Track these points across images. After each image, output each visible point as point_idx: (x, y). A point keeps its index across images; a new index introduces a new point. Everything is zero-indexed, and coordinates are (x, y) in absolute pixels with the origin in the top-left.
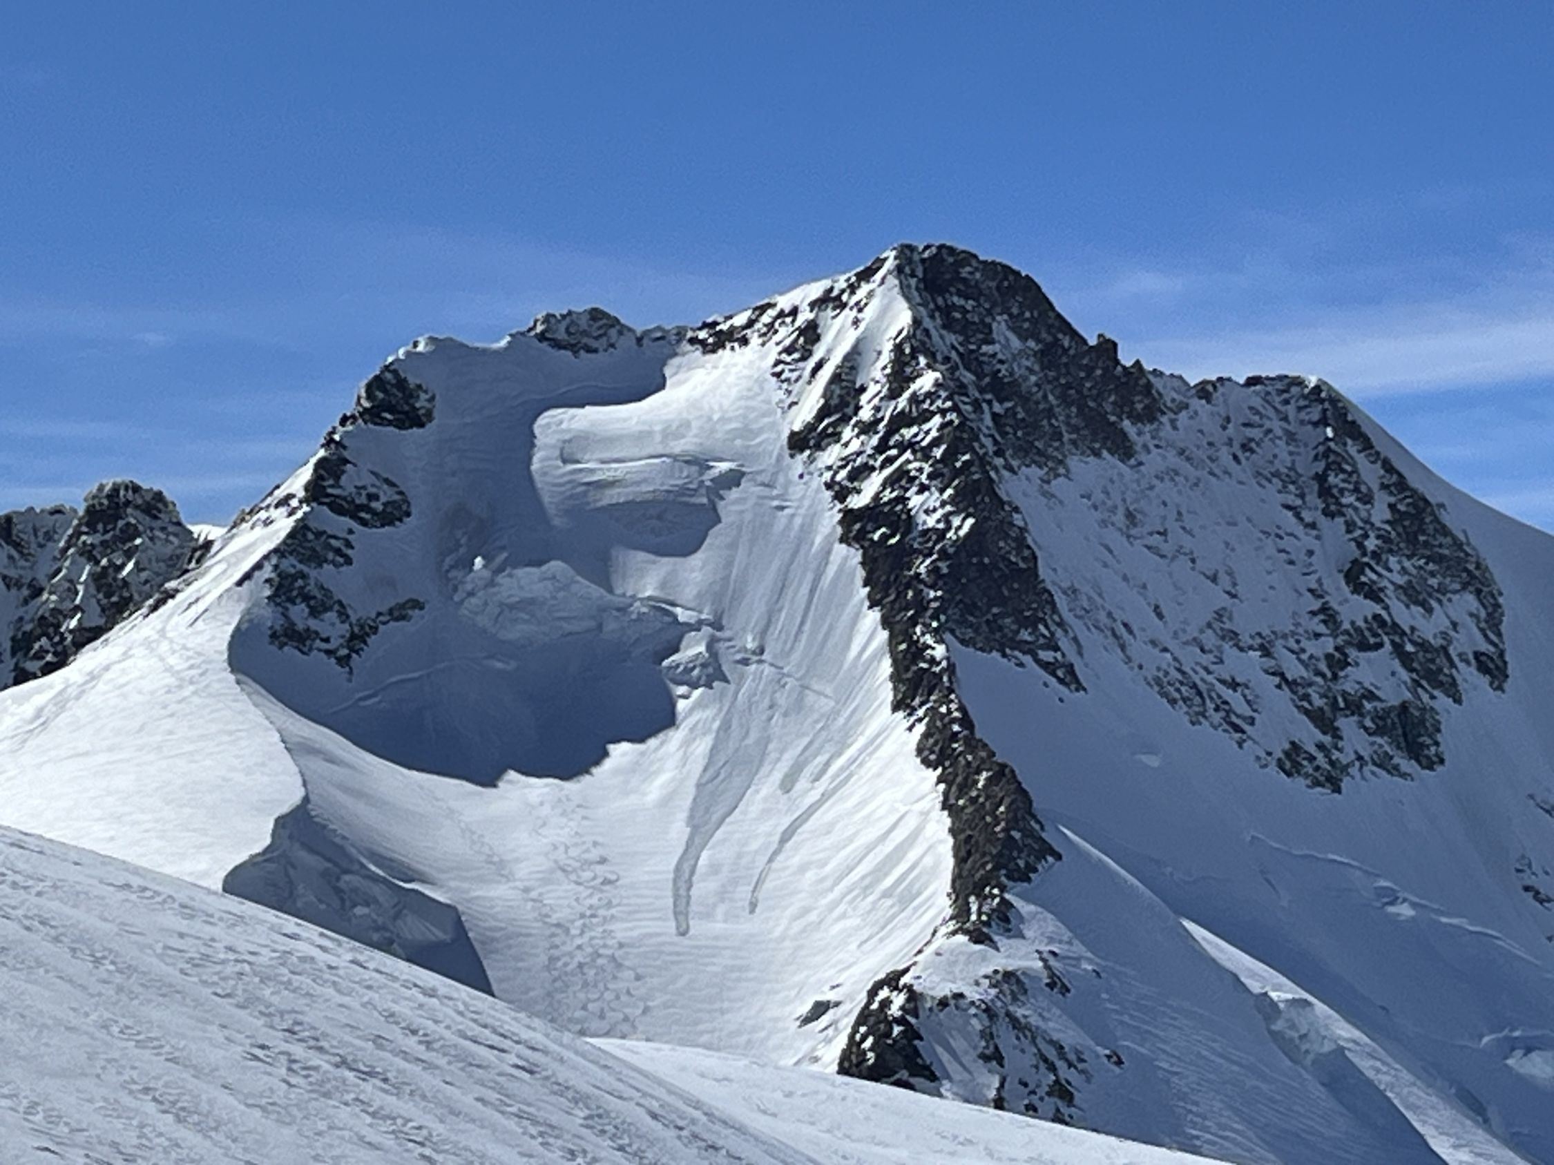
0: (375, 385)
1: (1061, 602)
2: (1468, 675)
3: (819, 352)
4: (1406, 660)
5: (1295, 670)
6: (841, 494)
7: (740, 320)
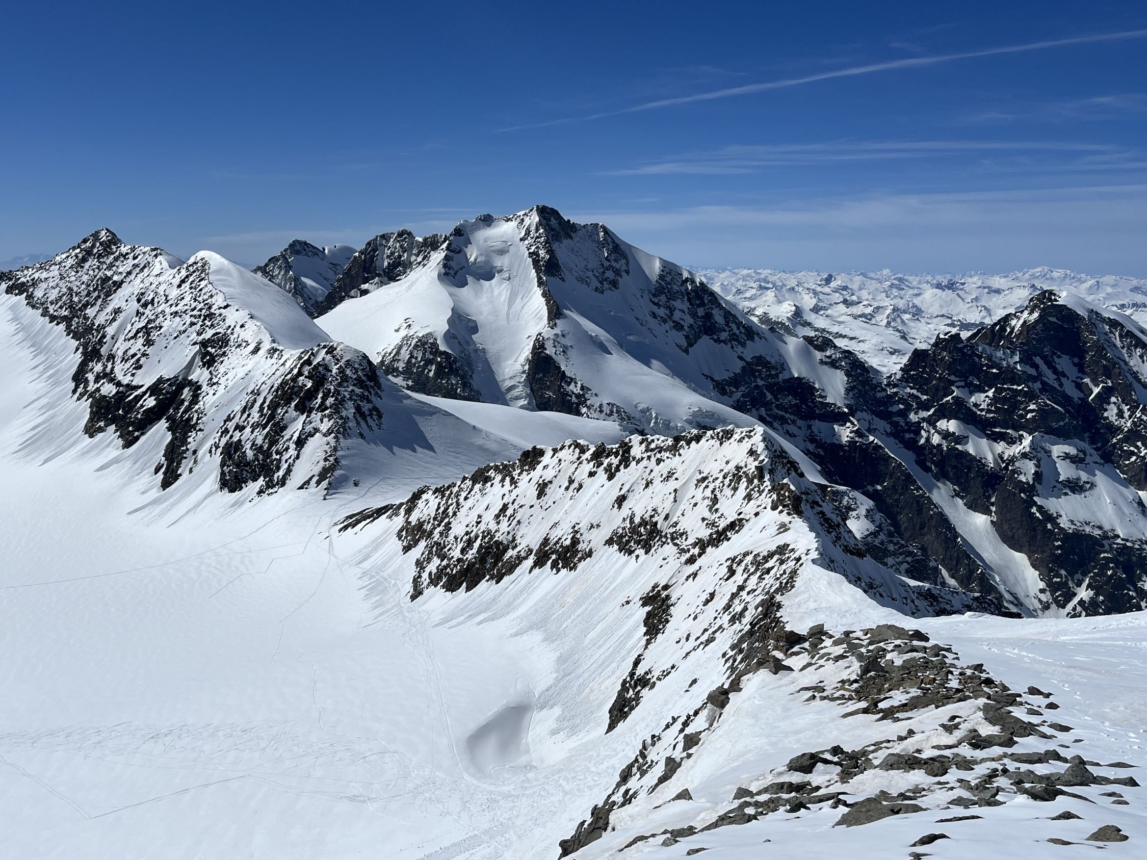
0: (455, 230)
1: (562, 266)
2: (624, 274)
3: (524, 224)
4: (614, 272)
5: (597, 274)
6: (528, 249)
7: (511, 216)
